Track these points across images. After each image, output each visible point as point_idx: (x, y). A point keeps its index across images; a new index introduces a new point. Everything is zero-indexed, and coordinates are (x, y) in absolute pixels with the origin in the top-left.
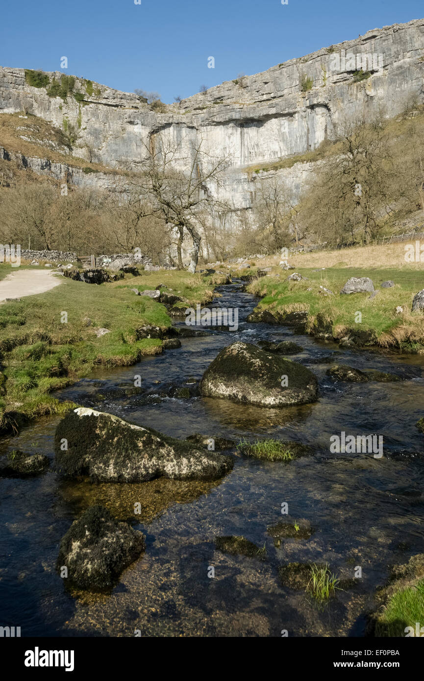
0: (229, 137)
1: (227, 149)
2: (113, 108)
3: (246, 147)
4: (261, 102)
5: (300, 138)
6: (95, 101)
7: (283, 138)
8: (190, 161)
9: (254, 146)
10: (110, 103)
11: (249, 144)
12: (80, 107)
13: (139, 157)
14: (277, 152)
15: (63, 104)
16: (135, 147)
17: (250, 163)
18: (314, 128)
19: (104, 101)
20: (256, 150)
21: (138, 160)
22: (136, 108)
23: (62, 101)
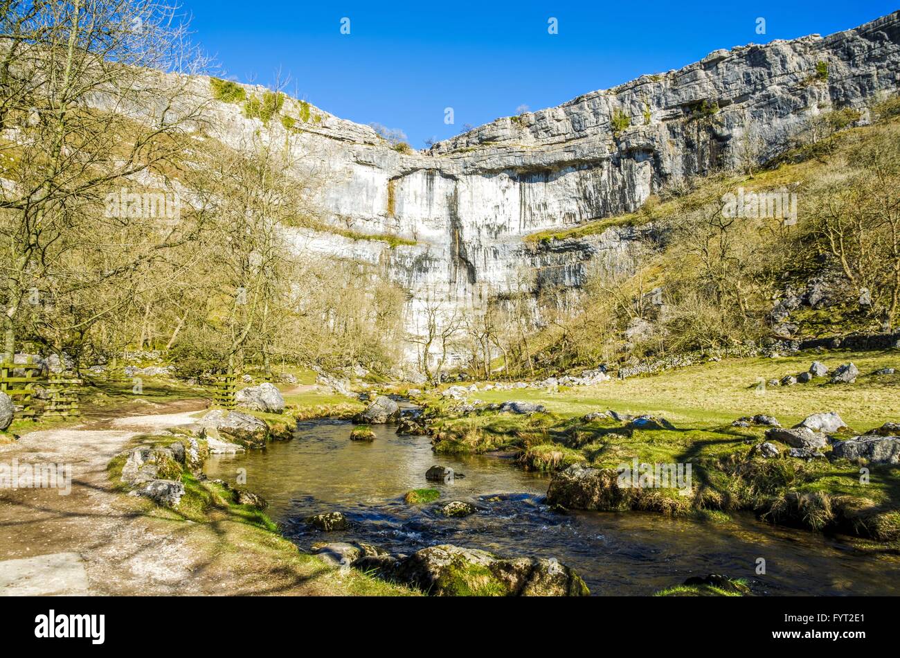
0: (504, 191)
1: (500, 207)
2: (337, 141)
3: (527, 207)
4: (551, 144)
5: (611, 194)
6: (311, 130)
7: (585, 195)
8: (446, 222)
9: (539, 206)
10: (332, 135)
11: (532, 202)
12: (288, 135)
13: (370, 211)
14: (574, 215)
15: (262, 128)
16: (364, 197)
17: (533, 228)
18: (632, 180)
19: (325, 131)
20: (543, 211)
21: (367, 216)
22: (371, 144)
23: (262, 124)
